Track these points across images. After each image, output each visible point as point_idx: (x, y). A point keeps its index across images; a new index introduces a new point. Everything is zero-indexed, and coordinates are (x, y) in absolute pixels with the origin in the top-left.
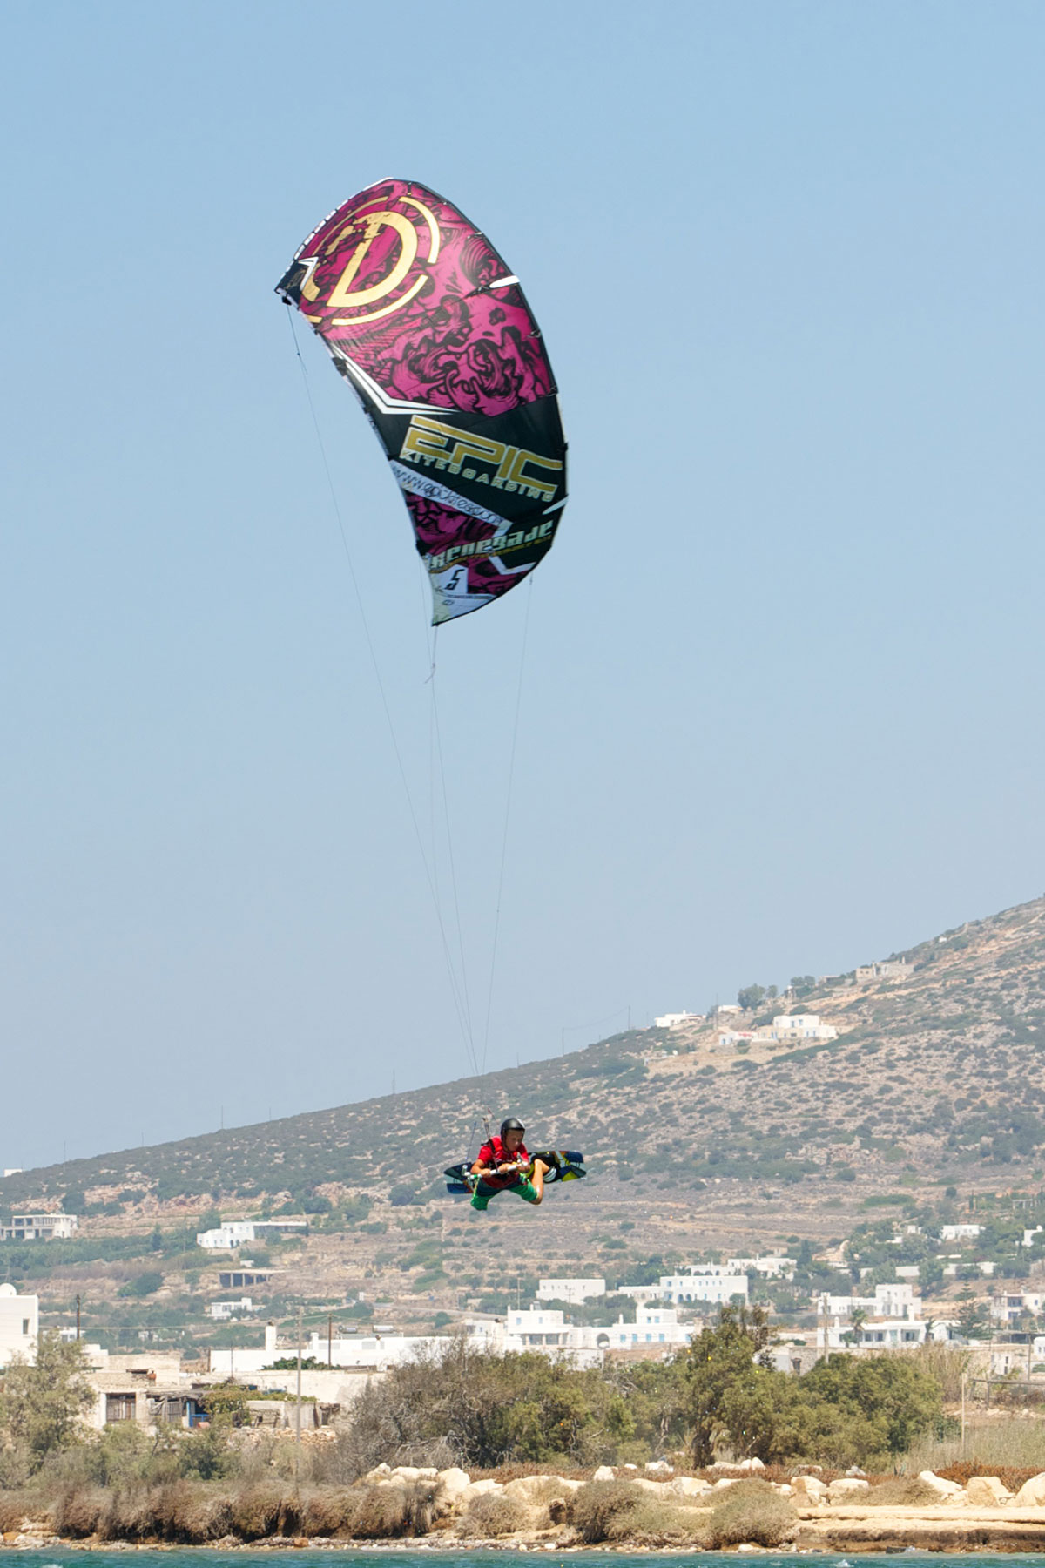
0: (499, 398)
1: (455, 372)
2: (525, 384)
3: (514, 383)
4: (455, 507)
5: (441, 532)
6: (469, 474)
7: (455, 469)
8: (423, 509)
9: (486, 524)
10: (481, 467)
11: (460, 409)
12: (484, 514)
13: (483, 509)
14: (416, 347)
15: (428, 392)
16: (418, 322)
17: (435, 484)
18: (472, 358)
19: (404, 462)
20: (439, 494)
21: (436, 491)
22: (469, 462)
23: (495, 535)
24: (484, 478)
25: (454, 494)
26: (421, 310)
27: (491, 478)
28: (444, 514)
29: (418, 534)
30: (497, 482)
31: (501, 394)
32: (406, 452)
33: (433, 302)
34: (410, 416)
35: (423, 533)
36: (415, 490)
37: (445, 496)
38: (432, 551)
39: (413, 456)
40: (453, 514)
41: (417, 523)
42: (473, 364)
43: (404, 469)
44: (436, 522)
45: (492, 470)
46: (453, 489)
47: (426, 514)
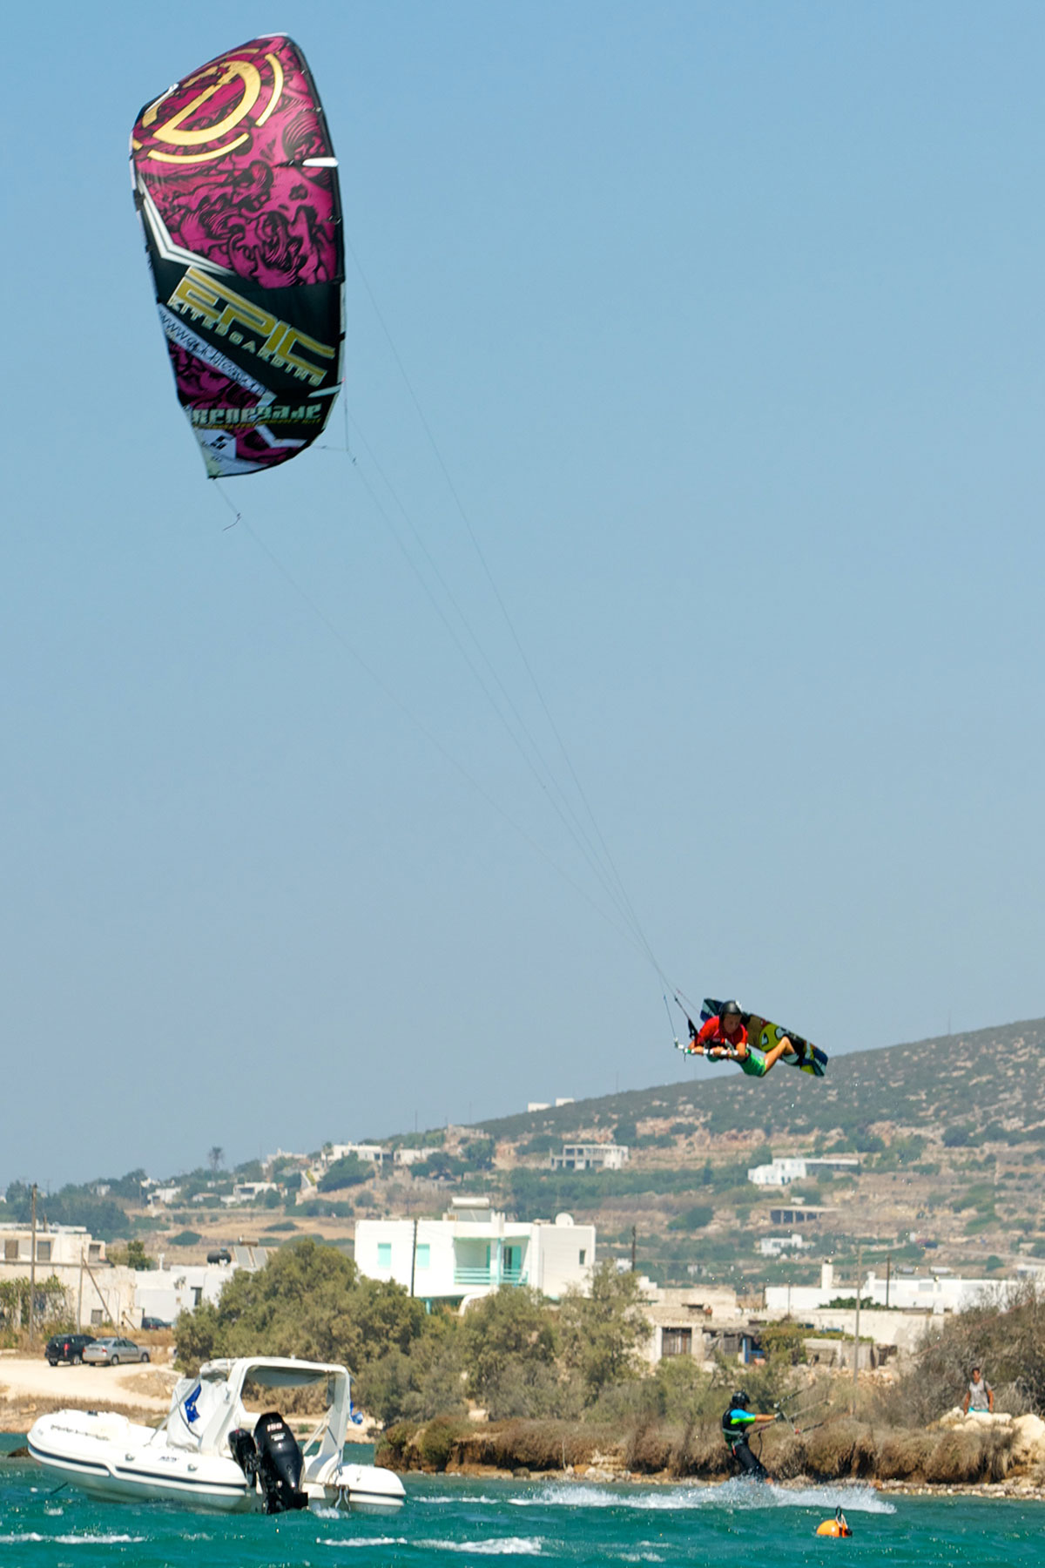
0: (278, 272)
1: (240, 235)
2: (307, 266)
3: (296, 261)
4: (220, 368)
5: (201, 389)
6: (236, 338)
7: (222, 330)
8: (184, 361)
9: (248, 392)
10: (249, 335)
11: (236, 272)
12: (248, 382)
13: (246, 377)
14: (213, 201)
15: (210, 248)
16: (223, 178)
17: (199, 340)
18: (261, 226)
19: (171, 309)
20: (204, 352)
21: (200, 348)
22: (236, 326)
23: (259, 404)
24: (250, 346)
25: (219, 355)
26: (230, 167)
27: (258, 347)
28: (206, 374)
29: (178, 384)
30: (264, 353)
31: (279, 269)
32: (174, 300)
33: (244, 163)
34: (187, 267)
35: (184, 384)
36: (177, 340)
37: (208, 355)
38: (195, 403)
39: (181, 306)
40: (217, 375)
41: (178, 374)
42: (260, 232)
43: (170, 316)
44: (198, 379)
45: (261, 341)
46: (219, 350)
47: (189, 366)
